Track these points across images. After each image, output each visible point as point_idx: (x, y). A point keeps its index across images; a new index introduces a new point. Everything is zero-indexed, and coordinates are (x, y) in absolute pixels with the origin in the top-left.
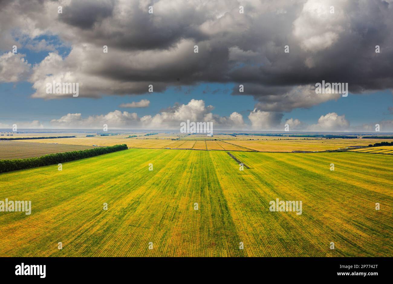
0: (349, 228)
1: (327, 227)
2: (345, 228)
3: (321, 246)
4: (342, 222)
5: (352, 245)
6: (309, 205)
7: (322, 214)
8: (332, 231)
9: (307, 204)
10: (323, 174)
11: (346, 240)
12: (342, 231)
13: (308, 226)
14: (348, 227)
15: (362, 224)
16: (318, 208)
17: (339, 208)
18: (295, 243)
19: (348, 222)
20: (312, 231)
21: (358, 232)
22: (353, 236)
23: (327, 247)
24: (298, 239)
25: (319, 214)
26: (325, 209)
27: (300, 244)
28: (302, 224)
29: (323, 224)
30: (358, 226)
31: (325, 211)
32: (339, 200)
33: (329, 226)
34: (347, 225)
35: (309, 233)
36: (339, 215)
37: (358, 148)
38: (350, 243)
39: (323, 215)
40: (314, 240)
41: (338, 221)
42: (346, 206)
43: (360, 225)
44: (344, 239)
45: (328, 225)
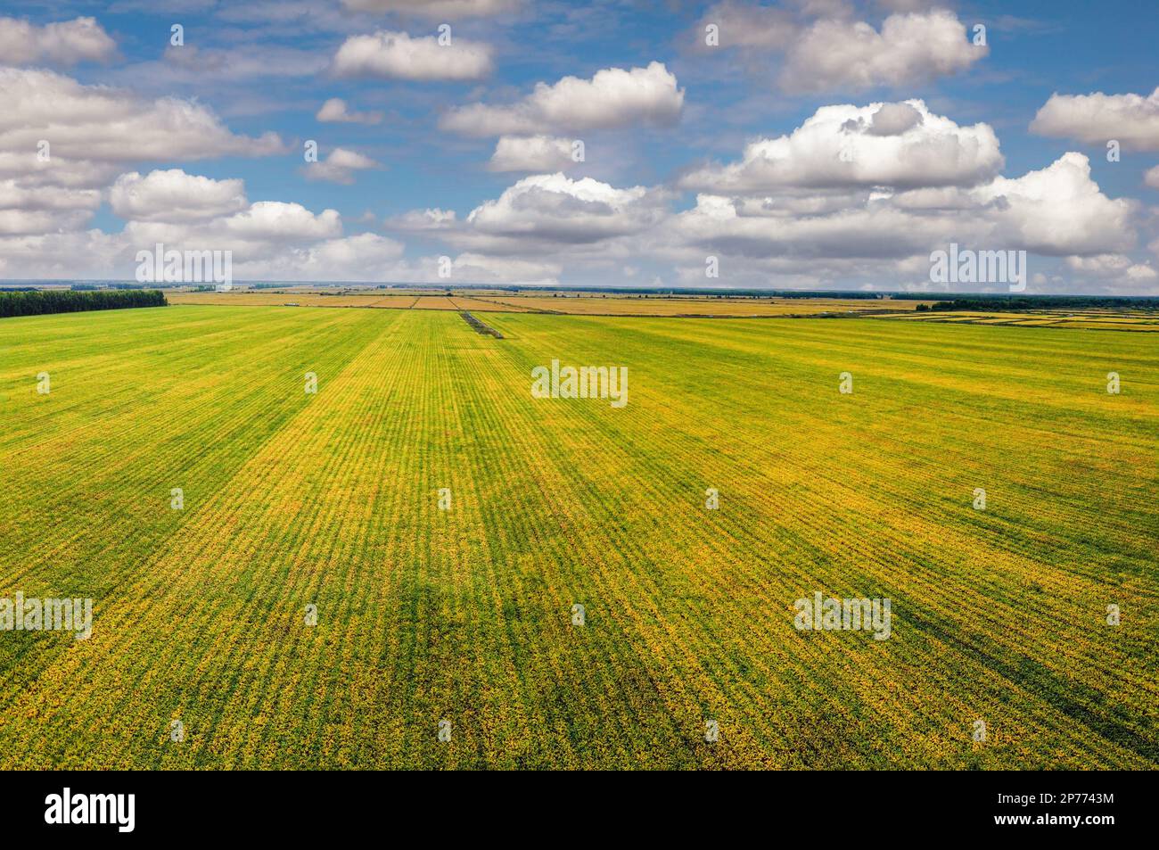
0: (937, 542)
1: (782, 532)
2: (906, 539)
3: (721, 687)
4: (877, 508)
5: (1006, 672)
6: (694, 431)
7: (757, 468)
8: (822, 560)
9: (684, 429)
10: (772, 353)
11: (938, 633)
12: (889, 561)
13: (656, 523)
14: (927, 536)
15: (1005, 515)
16: (737, 446)
17: (847, 444)
18: (510, 635)
19: (916, 506)
20: (677, 557)
21: (1003, 561)
22: (984, 591)
23: (786, 703)
24: (546, 605)
25: (740, 468)
26: (774, 450)
27: (545, 650)
28: (622, 511)
29: (755, 515)
30: (994, 529)
31: (776, 456)
32: (843, 418)
33: (798, 526)
34: (913, 524)
35: (653, 568)
36: (858, 476)
37: (883, 314)
38: (985, 659)
39: (764, 471)
40: (672, 629)
41: (853, 501)
42: (881, 438)
43: (995, 520)
44: (924, 625)
45: (787, 521)
